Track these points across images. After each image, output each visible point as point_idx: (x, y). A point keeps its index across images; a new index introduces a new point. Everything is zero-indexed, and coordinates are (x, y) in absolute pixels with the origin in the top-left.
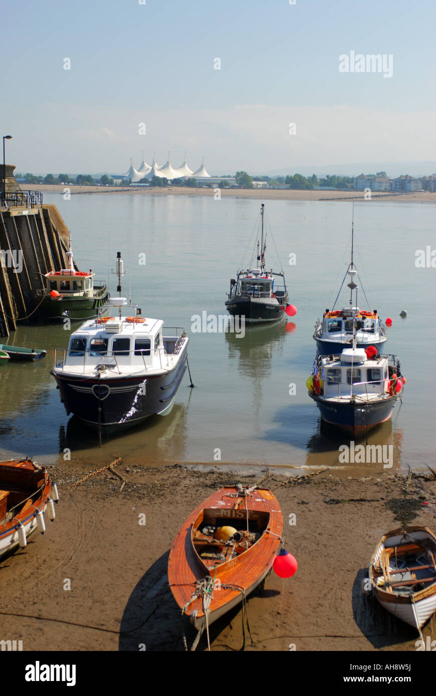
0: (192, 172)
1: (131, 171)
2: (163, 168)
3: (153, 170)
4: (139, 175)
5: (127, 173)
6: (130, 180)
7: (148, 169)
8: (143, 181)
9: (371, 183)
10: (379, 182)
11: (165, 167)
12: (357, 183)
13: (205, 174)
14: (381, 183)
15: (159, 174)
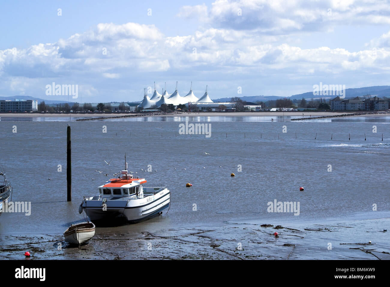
0: (198, 99)
1: (145, 100)
2: (172, 96)
3: (163, 99)
4: (152, 102)
5: (141, 102)
6: (143, 106)
7: (159, 97)
8: (154, 107)
9: (345, 104)
10: (352, 104)
11: (174, 95)
12: (333, 104)
13: (208, 101)
14: (354, 104)
15: (168, 101)
